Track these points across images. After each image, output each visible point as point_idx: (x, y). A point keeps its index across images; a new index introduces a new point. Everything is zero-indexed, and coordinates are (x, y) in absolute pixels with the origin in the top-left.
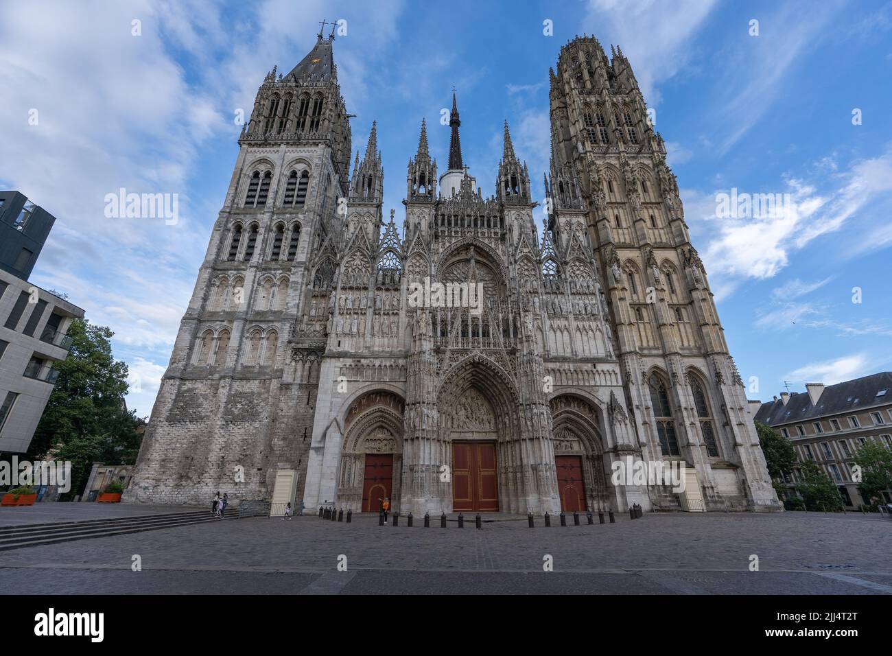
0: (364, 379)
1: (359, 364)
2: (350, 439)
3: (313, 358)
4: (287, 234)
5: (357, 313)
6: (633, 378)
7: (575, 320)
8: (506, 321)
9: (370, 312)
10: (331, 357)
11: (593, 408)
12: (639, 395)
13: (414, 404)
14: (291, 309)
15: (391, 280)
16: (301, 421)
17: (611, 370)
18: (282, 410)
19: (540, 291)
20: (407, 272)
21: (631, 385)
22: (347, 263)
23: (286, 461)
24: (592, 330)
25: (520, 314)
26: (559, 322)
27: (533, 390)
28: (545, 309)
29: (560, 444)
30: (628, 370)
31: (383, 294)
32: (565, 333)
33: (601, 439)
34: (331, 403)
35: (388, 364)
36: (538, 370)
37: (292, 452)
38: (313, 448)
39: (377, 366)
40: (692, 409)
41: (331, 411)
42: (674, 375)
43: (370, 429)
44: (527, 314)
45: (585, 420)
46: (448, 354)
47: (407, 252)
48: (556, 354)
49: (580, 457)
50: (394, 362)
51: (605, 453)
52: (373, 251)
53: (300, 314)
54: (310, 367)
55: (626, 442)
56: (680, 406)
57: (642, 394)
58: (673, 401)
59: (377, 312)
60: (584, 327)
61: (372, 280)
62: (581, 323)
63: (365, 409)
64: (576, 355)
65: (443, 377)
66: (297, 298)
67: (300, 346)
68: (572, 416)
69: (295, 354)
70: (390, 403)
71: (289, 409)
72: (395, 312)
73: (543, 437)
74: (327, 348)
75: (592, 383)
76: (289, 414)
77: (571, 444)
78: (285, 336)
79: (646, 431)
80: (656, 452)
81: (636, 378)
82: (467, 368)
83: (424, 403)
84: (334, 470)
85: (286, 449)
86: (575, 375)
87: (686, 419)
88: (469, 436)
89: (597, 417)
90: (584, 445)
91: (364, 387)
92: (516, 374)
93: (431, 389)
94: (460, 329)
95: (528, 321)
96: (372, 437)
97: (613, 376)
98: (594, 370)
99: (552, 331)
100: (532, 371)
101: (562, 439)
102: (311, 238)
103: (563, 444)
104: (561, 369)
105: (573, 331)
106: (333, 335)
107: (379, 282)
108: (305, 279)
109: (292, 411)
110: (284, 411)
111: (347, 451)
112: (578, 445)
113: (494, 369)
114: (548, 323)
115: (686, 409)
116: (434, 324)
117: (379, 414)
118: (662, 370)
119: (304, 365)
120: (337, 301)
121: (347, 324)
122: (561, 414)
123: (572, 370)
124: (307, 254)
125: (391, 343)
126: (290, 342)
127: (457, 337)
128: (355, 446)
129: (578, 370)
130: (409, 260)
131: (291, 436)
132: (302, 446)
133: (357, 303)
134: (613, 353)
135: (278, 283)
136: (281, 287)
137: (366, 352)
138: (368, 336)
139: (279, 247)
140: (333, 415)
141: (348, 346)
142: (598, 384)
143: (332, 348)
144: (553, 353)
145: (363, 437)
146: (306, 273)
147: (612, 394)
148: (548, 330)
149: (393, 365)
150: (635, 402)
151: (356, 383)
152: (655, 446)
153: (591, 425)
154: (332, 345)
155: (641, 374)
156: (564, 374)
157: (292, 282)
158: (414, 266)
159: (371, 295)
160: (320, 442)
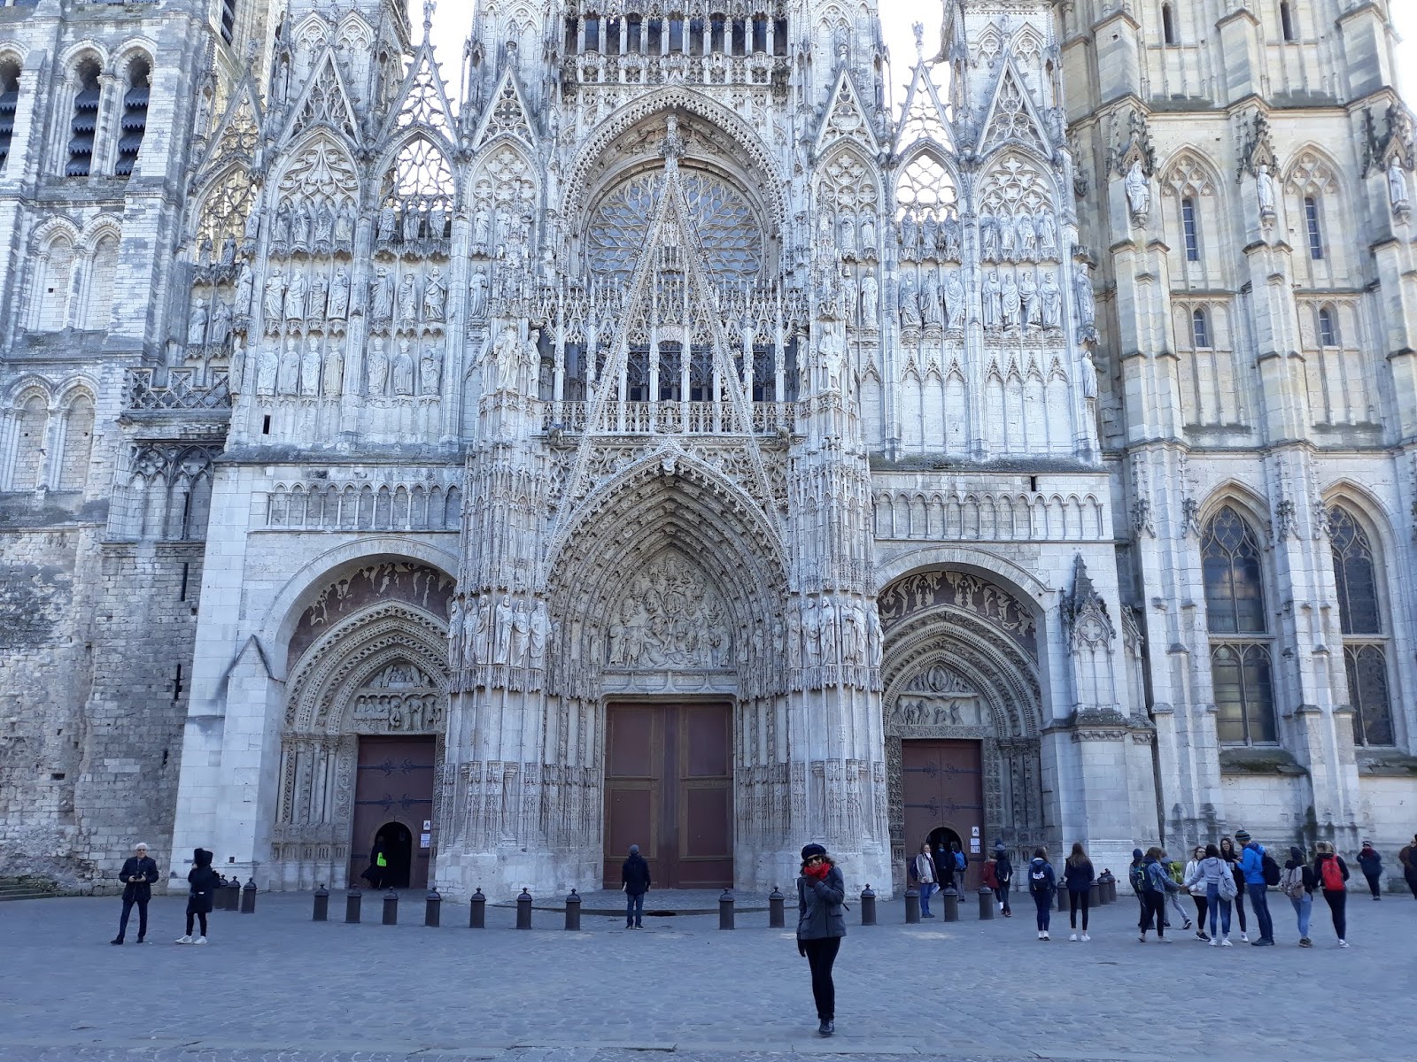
0: (338, 528)
1: (323, 483)
2: (306, 695)
3: (195, 469)
4: (111, 90)
5: (318, 333)
6: (1152, 519)
7: (989, 344)
8: (763, 355)
9: (357, 325)
10: (241, 464)
11: (1018, 606)
12: (1168, 570)
13: (475, 595)
14: (127, 326)
15: (421, 229)
16: (166, 647)
17: (1082, 495)
18: (110, 617)
19: (884, 256)
20: (470, 201)
21: (1144, 539)
22: (288, 177)
23: (127, 755)
24: (1038, 374)
25: (807, 329)
26: (935, 355)
27: (828, 554)
28: (896, 313)
29: (920, 707)
30: (1141, 495)
31: (396, 271)
32: (954, 386)
33: (1037, 693)
34: (243, 594)
35: (409, 483)
36: (847, 496)
37: (144, 729)
38: (193, 719)
39: (376, 487)
40: (1325, 609)
41: (242, 616)
42: (1284, 509)
43: (366, 669)
44: (828, 326)
45: (995, 641)
46: (585, 452)
47: (471, 139)
48: (918, 450)
49: (978, 742)
50: (430, 476)
51: (1045, 732)
52: (366, 138)
53: (157, 339)
54: (187, 495)
55: (1104, 701)
56: (1290, 602)
57: (1175, 565)
58: (1274, 586)
59: (378, 328)
60: (1014, 366)
61: (363, 227)
62: (1007, 355)
63: (346, 613)
64: (979, 452)
65: (568, 519)
66: (145, 291)
67: (154, 433)
68: (959, 630)
69: (141, 458)
70: (420, 596)
71: (131, 614)
72: (433, 326)
73: (845, 685)
74: (232, 437)
75: (1022, 534)
76: (132, 627)
77: (953, 709)
78: (112, 403)
79: (1176, 672)
80: (1198, 730)
81: (1165, 519)
82: (646, 491)
83: (503, 590)
84: (254, 778)
85: (125, 721)
86: (970, 511)
87: (1303, 640)
88: (656, 686)
89: (1030, 631)
90: (992, 710)
91: (339, 548)
92: (784, 509)
93: (528, 553)
94: (623, 376)
95: (829, 351)
96: (375, 689)
97: (1089, 513)
98: (1032, 496)
99: (911, 382)
100: (828, 497)
101: (928, 693)
102: (185, 103)
103: (929, 707)
104: (928, 494)
105: (977, 380)
106: (246, 400)
107: (384, 236)
108: (169, 233)
109: (138, 618)
110: (115, 620)
111: (298, 727)
112: (973, 710)
113: (723, 495)
114: (901, 355)
115: (1306, 607)
116: (547, 360)
117: (392, 624)
118: (1250, 495)
119: (170, 488)
120: (258, 295)
121: (287, 365)
122: (924, 623)
123: (962, 495)
124: (172, 152)
125: (422, 422)
126: (125, 420)
127: (614, 401)
128: (324, 713)
129: (981, 495)
130: (476, 164)
131: (139, 689)
132: (171, 713)
133: (318, 301)
134: (1094, 444)
135: (91, 248)
136: (101, 259)
137: (344, 448)
138: (351, 397)
139: (90, 133)
140: (249, 627)
141: (291, 431)
142: (1040, 536)
143: (244, 438)
144: (907, 448)
145: (347, 689)
146: (172, 212)
147: (1079, 565)
148: (897, 375)
149: (425, 484)
150: (1152, 589)
151: (313, 537)
152: (1197, 715)
153: (1010, 654)
154: (243, 431)
155: (1180, 507)
156: (937, 508)
157: (129, 241)
158: (494, 183)
159: (358, 274)
160: (213, 702)
